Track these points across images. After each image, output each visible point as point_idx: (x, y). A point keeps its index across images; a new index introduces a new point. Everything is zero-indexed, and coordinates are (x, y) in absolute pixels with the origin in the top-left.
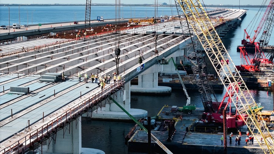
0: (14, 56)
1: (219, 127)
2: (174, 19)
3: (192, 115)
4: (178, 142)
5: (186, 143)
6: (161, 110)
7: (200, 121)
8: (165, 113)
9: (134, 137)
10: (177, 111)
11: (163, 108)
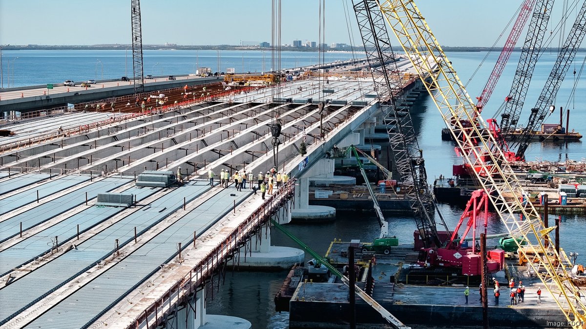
0: (48, 145)
1: (453, 275)
2: (311, 75)
3: (392, 256)
4: (384, 300)
5: (399, 301)
6: (330, 249)
7: (415, 265)
8: (340, 254)
9: (299, 293)
10: (362, 249)
11: (331, 245)
